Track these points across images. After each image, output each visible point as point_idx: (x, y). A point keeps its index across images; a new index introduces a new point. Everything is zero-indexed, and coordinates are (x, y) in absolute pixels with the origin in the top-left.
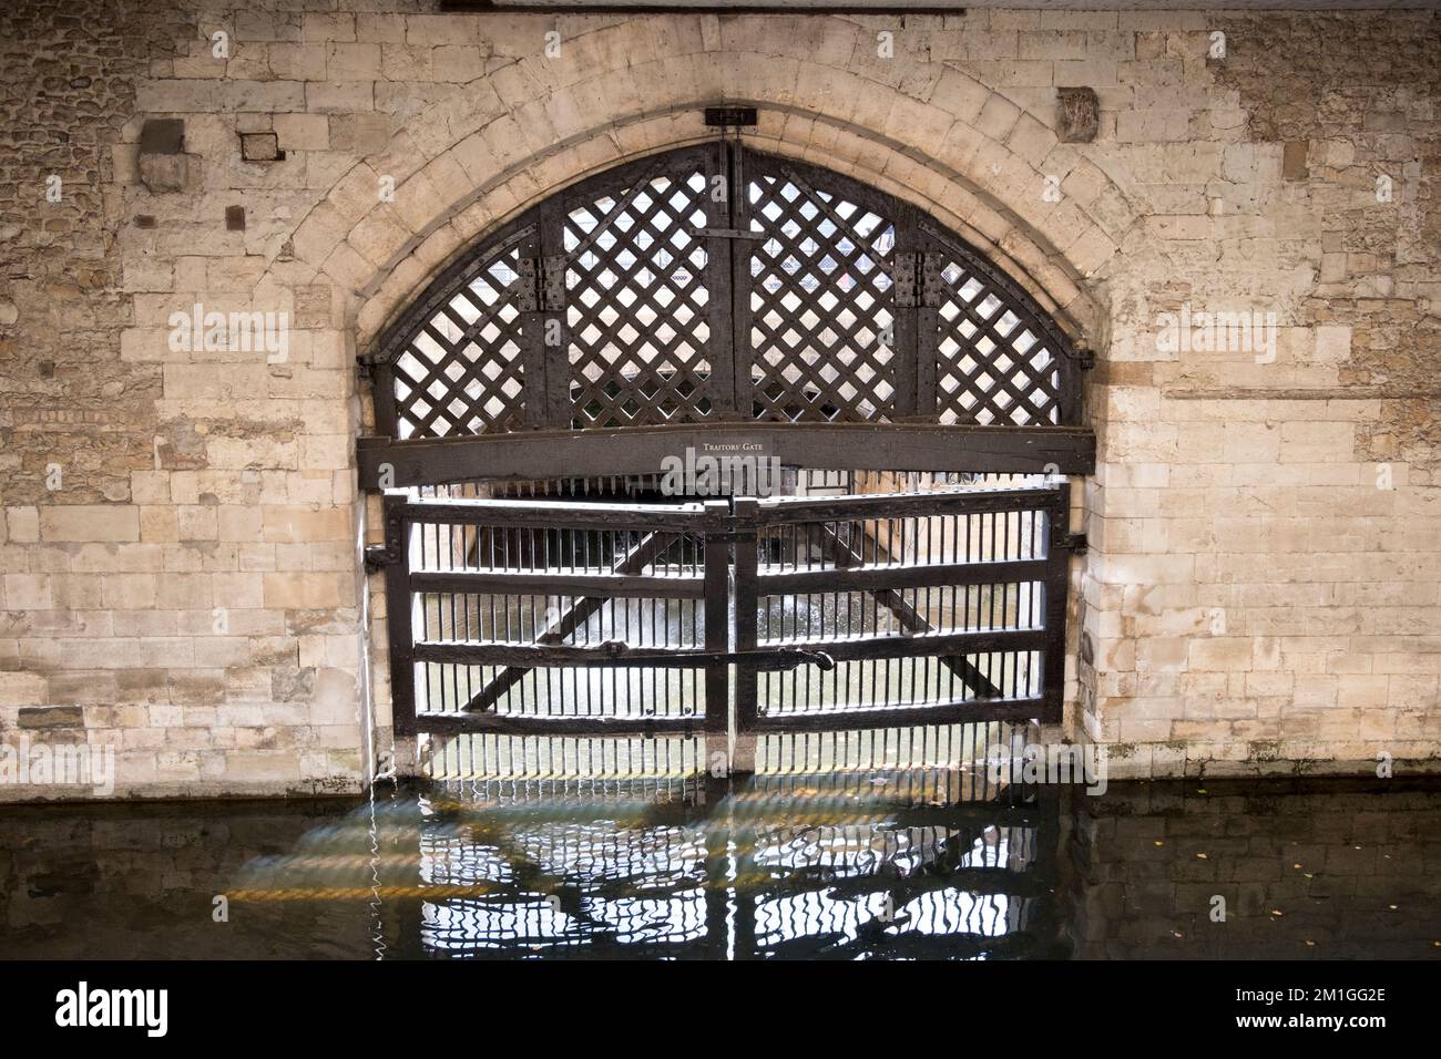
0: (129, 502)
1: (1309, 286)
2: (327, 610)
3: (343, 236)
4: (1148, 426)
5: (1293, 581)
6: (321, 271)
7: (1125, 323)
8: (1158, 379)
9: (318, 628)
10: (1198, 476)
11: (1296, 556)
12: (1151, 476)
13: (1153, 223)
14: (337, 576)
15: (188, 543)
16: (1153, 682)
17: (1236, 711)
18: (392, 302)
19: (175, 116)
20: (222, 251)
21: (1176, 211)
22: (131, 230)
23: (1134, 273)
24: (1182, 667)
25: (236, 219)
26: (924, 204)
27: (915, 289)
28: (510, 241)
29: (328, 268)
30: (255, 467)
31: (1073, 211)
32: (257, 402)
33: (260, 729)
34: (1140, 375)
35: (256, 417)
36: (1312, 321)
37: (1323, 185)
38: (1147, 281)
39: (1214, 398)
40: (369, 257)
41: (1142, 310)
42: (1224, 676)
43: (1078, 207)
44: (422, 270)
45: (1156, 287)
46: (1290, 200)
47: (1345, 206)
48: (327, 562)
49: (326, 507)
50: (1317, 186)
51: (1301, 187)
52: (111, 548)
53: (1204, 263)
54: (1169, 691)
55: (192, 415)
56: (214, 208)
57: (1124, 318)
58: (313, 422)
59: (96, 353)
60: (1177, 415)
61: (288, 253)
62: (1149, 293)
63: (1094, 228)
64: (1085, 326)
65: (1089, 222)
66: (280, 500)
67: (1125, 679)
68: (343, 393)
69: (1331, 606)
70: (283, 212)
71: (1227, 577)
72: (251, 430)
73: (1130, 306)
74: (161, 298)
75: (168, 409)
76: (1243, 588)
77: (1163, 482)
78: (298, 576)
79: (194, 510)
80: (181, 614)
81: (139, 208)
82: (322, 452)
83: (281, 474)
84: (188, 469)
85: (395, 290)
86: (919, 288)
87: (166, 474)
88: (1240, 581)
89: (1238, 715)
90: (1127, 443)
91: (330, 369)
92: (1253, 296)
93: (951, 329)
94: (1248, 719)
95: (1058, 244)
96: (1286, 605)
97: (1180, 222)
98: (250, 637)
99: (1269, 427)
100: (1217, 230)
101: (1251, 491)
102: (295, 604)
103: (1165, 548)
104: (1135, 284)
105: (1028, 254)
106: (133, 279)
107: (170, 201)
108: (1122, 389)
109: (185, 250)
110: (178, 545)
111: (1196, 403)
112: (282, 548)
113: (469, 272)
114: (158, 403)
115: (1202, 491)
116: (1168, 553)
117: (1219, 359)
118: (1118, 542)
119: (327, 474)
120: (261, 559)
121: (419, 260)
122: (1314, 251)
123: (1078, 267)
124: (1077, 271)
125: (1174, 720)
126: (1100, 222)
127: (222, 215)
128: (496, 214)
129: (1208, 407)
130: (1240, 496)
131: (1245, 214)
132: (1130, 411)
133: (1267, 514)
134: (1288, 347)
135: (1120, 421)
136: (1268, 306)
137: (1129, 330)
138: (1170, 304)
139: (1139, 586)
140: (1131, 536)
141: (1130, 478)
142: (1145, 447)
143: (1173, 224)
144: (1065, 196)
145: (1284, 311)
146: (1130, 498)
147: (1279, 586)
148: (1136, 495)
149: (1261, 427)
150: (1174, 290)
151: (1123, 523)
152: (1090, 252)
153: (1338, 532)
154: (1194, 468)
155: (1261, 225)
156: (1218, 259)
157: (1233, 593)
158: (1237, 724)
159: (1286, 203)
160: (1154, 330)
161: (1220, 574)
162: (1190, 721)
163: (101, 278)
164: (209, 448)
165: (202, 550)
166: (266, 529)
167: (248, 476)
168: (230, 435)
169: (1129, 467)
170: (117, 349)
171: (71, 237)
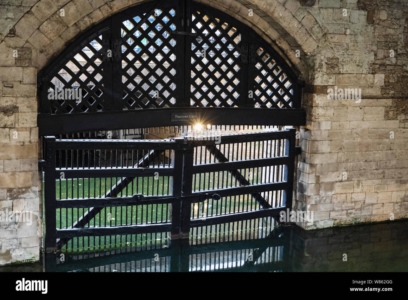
1: (373, 60)
2: (26, 188)
3: (37, 27)
4: (325, 108)
5: (366, 161)
6: (27, 42)
7: (319, 72)
9: (22, 196)
10: (340, 126)
11: (367, 152)
12: (325, 126)
13: (329, 36)
14: (31, 173)
16: (324, 198)
17: (348, 207)
18: (50, 55)
21: (335, 32)
23: (323, 54)
24: (333, 193)
28: (100, 32)
29: (31, 40)
31: (305, 31)
34: (323, 90)
36: (373, 72)
37: (378, 26)
38: (326, 57)
40: (49, 36)
41: (325, 67)
42: (345, 195)
43: (306, 30)
44: (63, 42)
45: (329, 59)
46: (368, 30)
47: (384, 33)
48: (27, 167)
49: (27, 143)
50: (376, 26)
51: (372, 26)
53: (343, 51)
54: (329, 202)
57: (319, 70)
60: (334, 105)
62: (326, 61)
63: (311, 37)
64: (302, 72)
65: (309, 35)
66: (6, 141)
67: (316, 198)
68: (36, 94)
69: (377, 169)
70: (10, 14)
71: (347, 160)
73: (321, 66)
76: (352, 164)
77: (329, 128)
78: (14, 174)
82: (26, 120)
83: (7, 129)
85: (51, 51)
86: (249, 57)
88: (351, 162)
89: (349, 208)
90: (319, 114)
91: (31, 84)
92: (357, 63)
93: (259, 73)
94: (352, 209)
95: (299, 43)
96: (364, 169)
97: (337, 37)
99: (361, 108)
100: (347, 40)
101: (355, 130)
102: (12, 187)
103: (329, 150)
104: (322, 58)
105: (284, 46)
108: (318, 95)
112: (7, 162)
113: (83, 44)
115: (341, 131)
116: (330, 153)
117: (347, 85)
118: (315, 149)
119: (28, 129)
121: (62, 38)
122: (375, 48)
123: (305, 51)
124: (305, 52)
125: (330, 211)
126: (313, 36)
128: (94, 21)
130: (351, 132)
131: (355, 35)
132: (320, 103)
133: (359, 138)
134: (367, 81)
135: (317, 106)
136: (361, 67)
137: (320, 74)
138: (333, 65)
139: (322, 164)
140: (319, 147)
141: (319, 127)
142: (324, 116)
143: (335, 37)
144: (302, 26)
145: (365, 69)
146: (319, 133)
147: (362, 163)
148: (321, 133)
149: (358, 108)
150: (334, 61)
151: (317, 142)
152: (309, 46)
153: (379, 144)
154: (339, 123)
155: (360, 38)
156: (347, 50)
157: (349, 166)
158: (349, 211)
159: (368, 31)
160: (327, 74)
161: (345, 159)
162: (335, 211)
169: (319, 123)
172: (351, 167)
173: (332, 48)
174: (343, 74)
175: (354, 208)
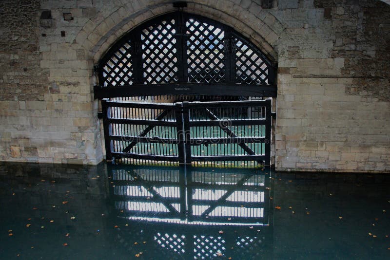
0: (43, 101)
1: (332, 47)
2: (87, 127)
3: (86, 38)
4: (288, 85)
5: (329, 127)
6: (82, 46)
8: (291, 72)
9: (86, 131)
10: (302, 98)
11: (329, 120)
12: (289, 98)
13: (289, 30)
14: (89, 119)
15: (57, 110)
16: (291, 152)
17: (313, 160)
19: (49, 10)
20: (61, 42)
21: (295, 27)
22: (41, 38)
23: (284, 44)
24: (299, 149)
25: (63, 34)
26: (232, 26)
27: (229, 48)
28: (129, 38)
29: (84, 45)
30: (70, 93)
32: (69, 77)
33: (74, 154)
34: (286, 71)
35: (70, 81)
36: (333, 57)
37: (336, 20)
38: (287, 46)
39: (306, 77)
40: (93, 42)
41: (286, 53)
42: (310, 151)
43: (268, 26)
44: (108, 45)
45: (290, 47)
47: (342, 25)
48: (87, 116)
49: (85, 102)
50: (334, 20)
51: (329, 20)
52: (41, 111)
53: (303, 41)
54: (295, 155)
55: (56, 80)
56: (58, 31)
57: (281, 56)
58: (82, 82)
59: (35, 66)
60: (296, 82)
62: (288, 49)
63: (273, 32)
65: (271, 30)
66: (76, 101)
67: (283, 151)
68: (88, 75)
69: (339, 134)
70: (73, 32)
71: (310, 125)
72: (69, 84)
73: (283, 53)
74: (48, 53)
75: (51, 79)
76: (315, 128)
77: (292, 99)
78: (80, 119)
79: (58, 103)
80: (56, 127)
81: (43, 32)
82: (84, 90)
83: (75, 94)
84: (56, 93)
85: (102, 50)
86: (230, 48)
87: (51, 94)
89: (314, 162)
90: (282, 89)
92: (317, 50)
93: (239, 59)
94: (316, 163)
95: (263, 36)
96: (327, 133)
97: (296, 30)
98: (71, 133)
99: (322, 85)
100: (306, 32)
101: (317, 103)
102: (80, 126)
103: (293, 117)
104: (284, 47)
105: (258, 39)
106: (43, 48)
107: (49, 30)
108: (281, 75)
109: (53, 42)
110: (54, 111)
111: (302, 79)
112: (77, 112)
113: (119, 46)
114: (49, 78)
115: (303, 102)
117: (308, 67)
118: (281, 115)
119: (86, 95)
120: (72, 115)
121: (107, 43)
122: (333, 37)
123: (269, 42)
125: (296, 162)
126: (274, 30)
127: (60, 33)
128: (125, 31)
129: (305, 80)
130: (314, 103)
131: (314, 28)
132: (283, 80)
133: (321, 109)
134: (327, 64)
136: (321, 53)
137: (283, 59)
138: (294, 52)
139: (287, 127)
140: (284, 114)
141: (284, 99)
142: (287, 90)
143: (294, 30)
144: (265, 23)
145: (325, 54)
147: (325, 128)
148: (285, 103)
149: (320, 85)
150: (295, 48)
151: (282, 110)
152: (272, 38)
153: (341, 114)
154: (301, 96)
155: (318, 30)
156: (307, 40)
157: (312, 129)
158: (313, 164)
159: (326, 25)
160: (289, 59)
161: (308, 124)
162: (301, 162)
163: (35, 48)
164: (60, 88)
165: (60, 113)
166: (73, 107)
167: (68, 95)
168: (64, 85)
169: (283, 96)
170: (39, 65)
171: (29, 39)
172: (314, 131)
173: (292, 39)
174: (303, 59)
175: (319, 162)
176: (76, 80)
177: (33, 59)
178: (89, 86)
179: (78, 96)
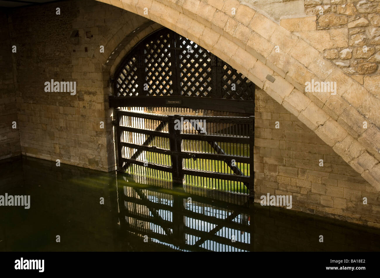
0: (74, 107)
4: (265, 101)
5: (310, 152)
6: (98, 60)
9: (101, 136)
10: (280, 117)
11: (311, 144)
12: (266, 116)
15: (82, 116)
16: (269, 177)
19: (77, 29)
20: (85, 56)
22: (72, 53)
24: (277, 174)
27: (215, 62)
29: (100, 59)
30: (90, 101)
32: (90, 88)
33: (93, 155)
35: (90, 91)
40: (105, 57)
42: (290, 179)
49: (101, 110)
52: (72, 115)
54: (273, 180)
56: (83, 48)
58: (98, 92)
59: (69, 77)
61: (94, 56)
66: (94, 108)
67: (262, 175)
68: (103, 86)
71: (289, 149)
72: (90, 93)
74: (77, 66)
75: (78, 89)
76: (294, 152)
77: (269, 118)
79: (83, 109)
80: (81, 130)
81: (73, 48)
82: (100, 99)
83: (94, 103)
84: (82, 101)
87: (79, 101)
88: (292, 150)
89: (294, 191)
90: (260, 106)
91: (100, 81)
93: (226, 73)
94: (297, 193)
96: (308, 160)
98: (91, 136)
101: (296, 123)
102: (97, 130)
103: (271, 138)
106: (74, 62)
107: (77, 46)
108: (258, 90)
109: (80, 56)
110: (80, 116)
112: (95, 118)
113: (128, 60)
114: (77, 87)
116: (272, 139)
118: (258, 135)
119: (101, 103)
120: (92, 120)
125: (275, 189)
127: (84, 49)
132: (260, 96)
133: (301, 130)
135: (257, 99)
139: (264, 148)
140: (262, 133)
141: (261, 116)
142: (264, 107)
146: (261, 122)
147: (305, 153)
148: (263, 121)
151: (259, 129)
154: (279, 114)
157: (291, 153)
161: (287, 147)
162: (280, 190)
163: (69, 62)
164: (84, 97)
165: (84, 117)
166: (92, 114)
167: (90, 103)
168: (87, 94)
169: (260, 113)
170: (71, 77)
171: (65, 55)
172: (294, 155)
175: (300, 193)
176: (94, 90)
177: (68, 71)
178: (103, 96)
179: (96, 104)
